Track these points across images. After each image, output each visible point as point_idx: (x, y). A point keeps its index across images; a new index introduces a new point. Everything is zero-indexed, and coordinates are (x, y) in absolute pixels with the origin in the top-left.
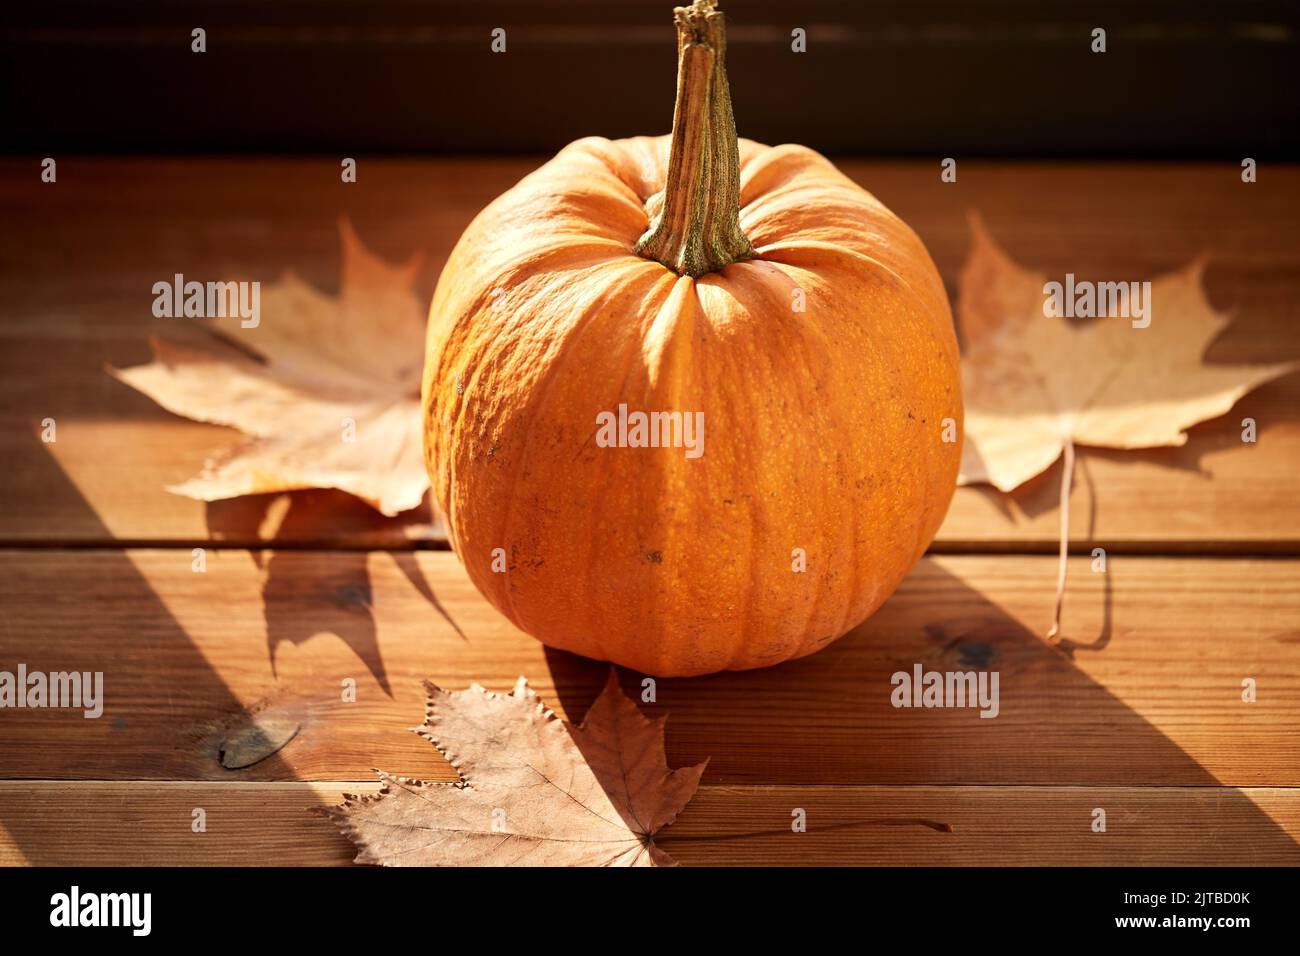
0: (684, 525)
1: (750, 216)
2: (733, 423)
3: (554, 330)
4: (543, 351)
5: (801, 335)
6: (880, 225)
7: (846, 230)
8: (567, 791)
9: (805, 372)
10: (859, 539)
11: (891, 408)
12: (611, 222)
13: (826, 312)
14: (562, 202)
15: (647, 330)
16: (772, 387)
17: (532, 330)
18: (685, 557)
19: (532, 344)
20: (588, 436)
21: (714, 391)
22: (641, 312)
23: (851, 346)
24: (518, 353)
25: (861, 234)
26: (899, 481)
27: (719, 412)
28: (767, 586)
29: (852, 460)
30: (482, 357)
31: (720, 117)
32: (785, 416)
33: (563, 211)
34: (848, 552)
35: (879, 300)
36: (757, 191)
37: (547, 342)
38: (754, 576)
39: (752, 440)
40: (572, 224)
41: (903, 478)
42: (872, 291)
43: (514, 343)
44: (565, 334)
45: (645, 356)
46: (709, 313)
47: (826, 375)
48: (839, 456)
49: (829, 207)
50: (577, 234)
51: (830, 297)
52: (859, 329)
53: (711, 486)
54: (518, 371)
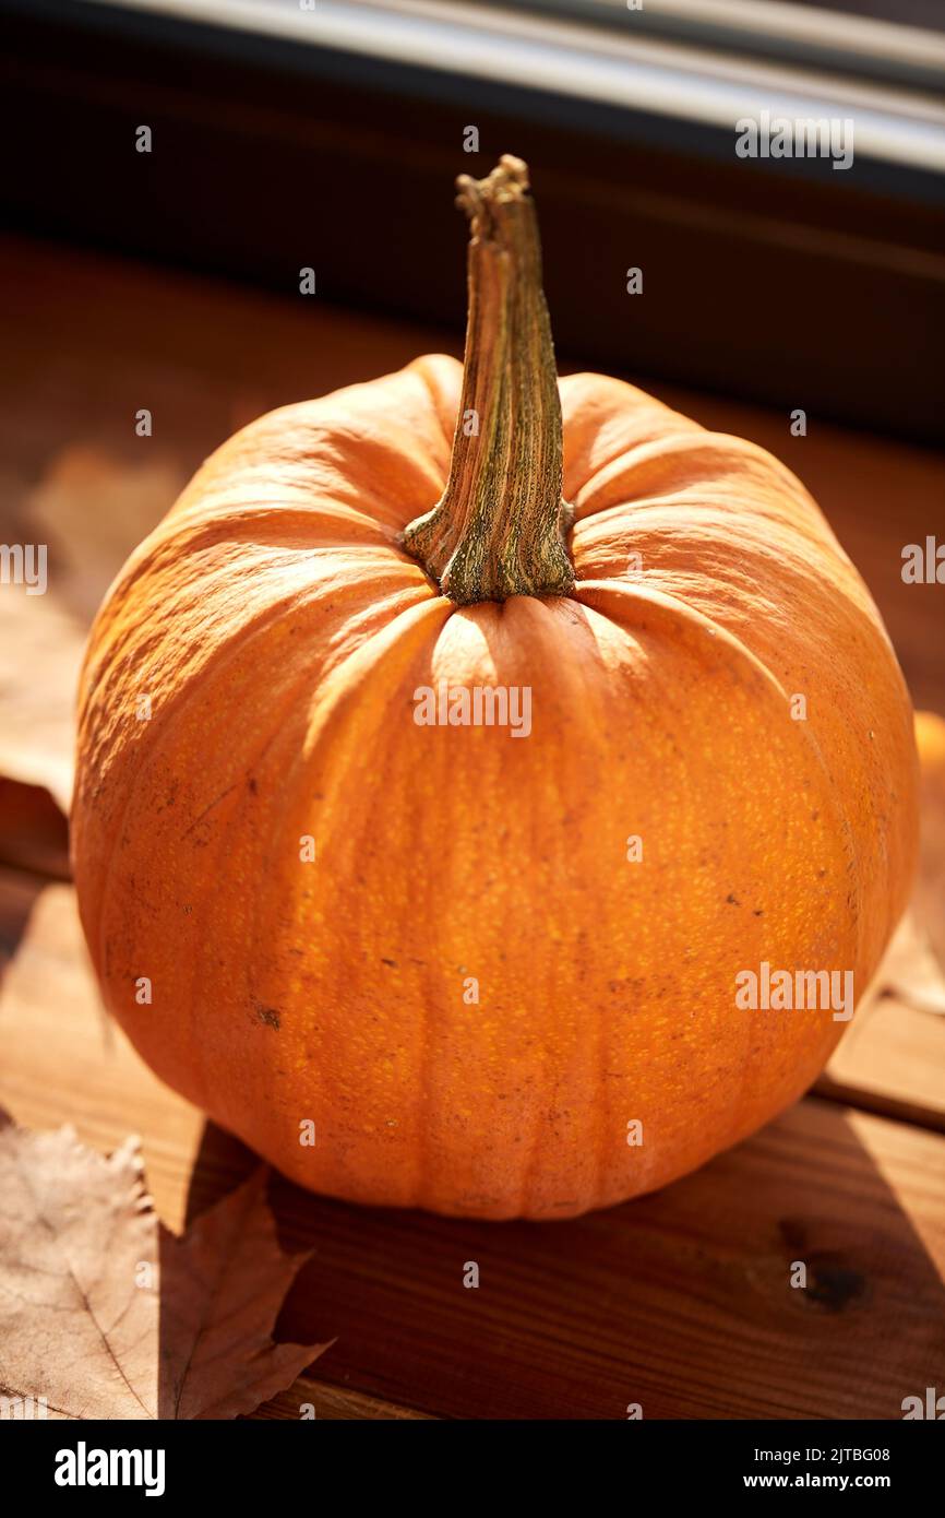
0: (317, 981)
1: (597, 528)
2: (415, 845)
3: (210, 632)
4: (185, 661)
5: (560, 732)
6: (789, 588)
7: (721, 585)
8: (105, 1329)
9: (551, 792)
10: (610, 1071)
11: (696, 881)
12: (382, 489)
13: (623, 706)
14: (324, 441)
15: (334, 666)
16: (492, 803)
17: (184, 625)
18: (316, 1029)
19: (177, 646)
20: (206, 807)
21: (399, 787)
22: (336, 637)
23: (647, 769)
24: (157, 655)
25: (744, 596)
26: (696, 996)
27: (398, 821)
28: (448, 1105)
29: (606, 947)
30: (122, 645)
31: (529, 364)
32: (502, 852)
33: (318, 456)
34: (591, 1088)
35: (724, 707)
36: (626, 492)
37: (195, 648)
38: (426, 1085)
39: (438, 877)
40: (319, 479)
41: (704, 994)
42: (716, 689)
43: (159, 638)
44: (217, 644)
45: (313, 706)
46: (439, 664)
47: (584, 804)
48: (583, 935)
49: (714, 543)
50: (318, 494)
51: (641, 684)
52: (670, 744)
53: (364, 932)
54: (148, 683)
